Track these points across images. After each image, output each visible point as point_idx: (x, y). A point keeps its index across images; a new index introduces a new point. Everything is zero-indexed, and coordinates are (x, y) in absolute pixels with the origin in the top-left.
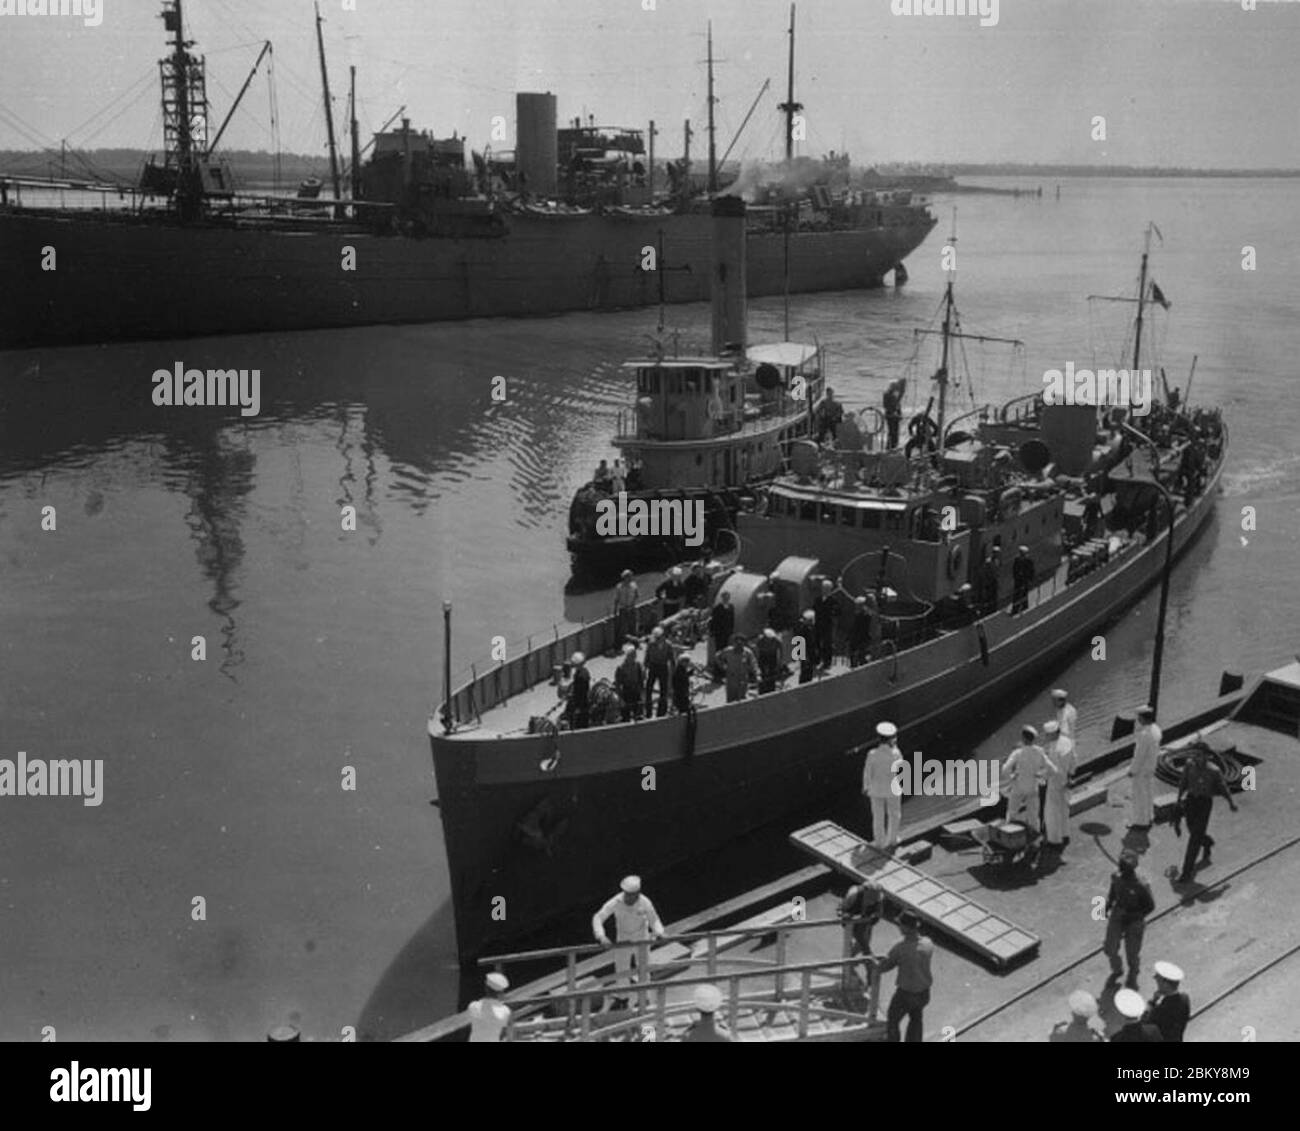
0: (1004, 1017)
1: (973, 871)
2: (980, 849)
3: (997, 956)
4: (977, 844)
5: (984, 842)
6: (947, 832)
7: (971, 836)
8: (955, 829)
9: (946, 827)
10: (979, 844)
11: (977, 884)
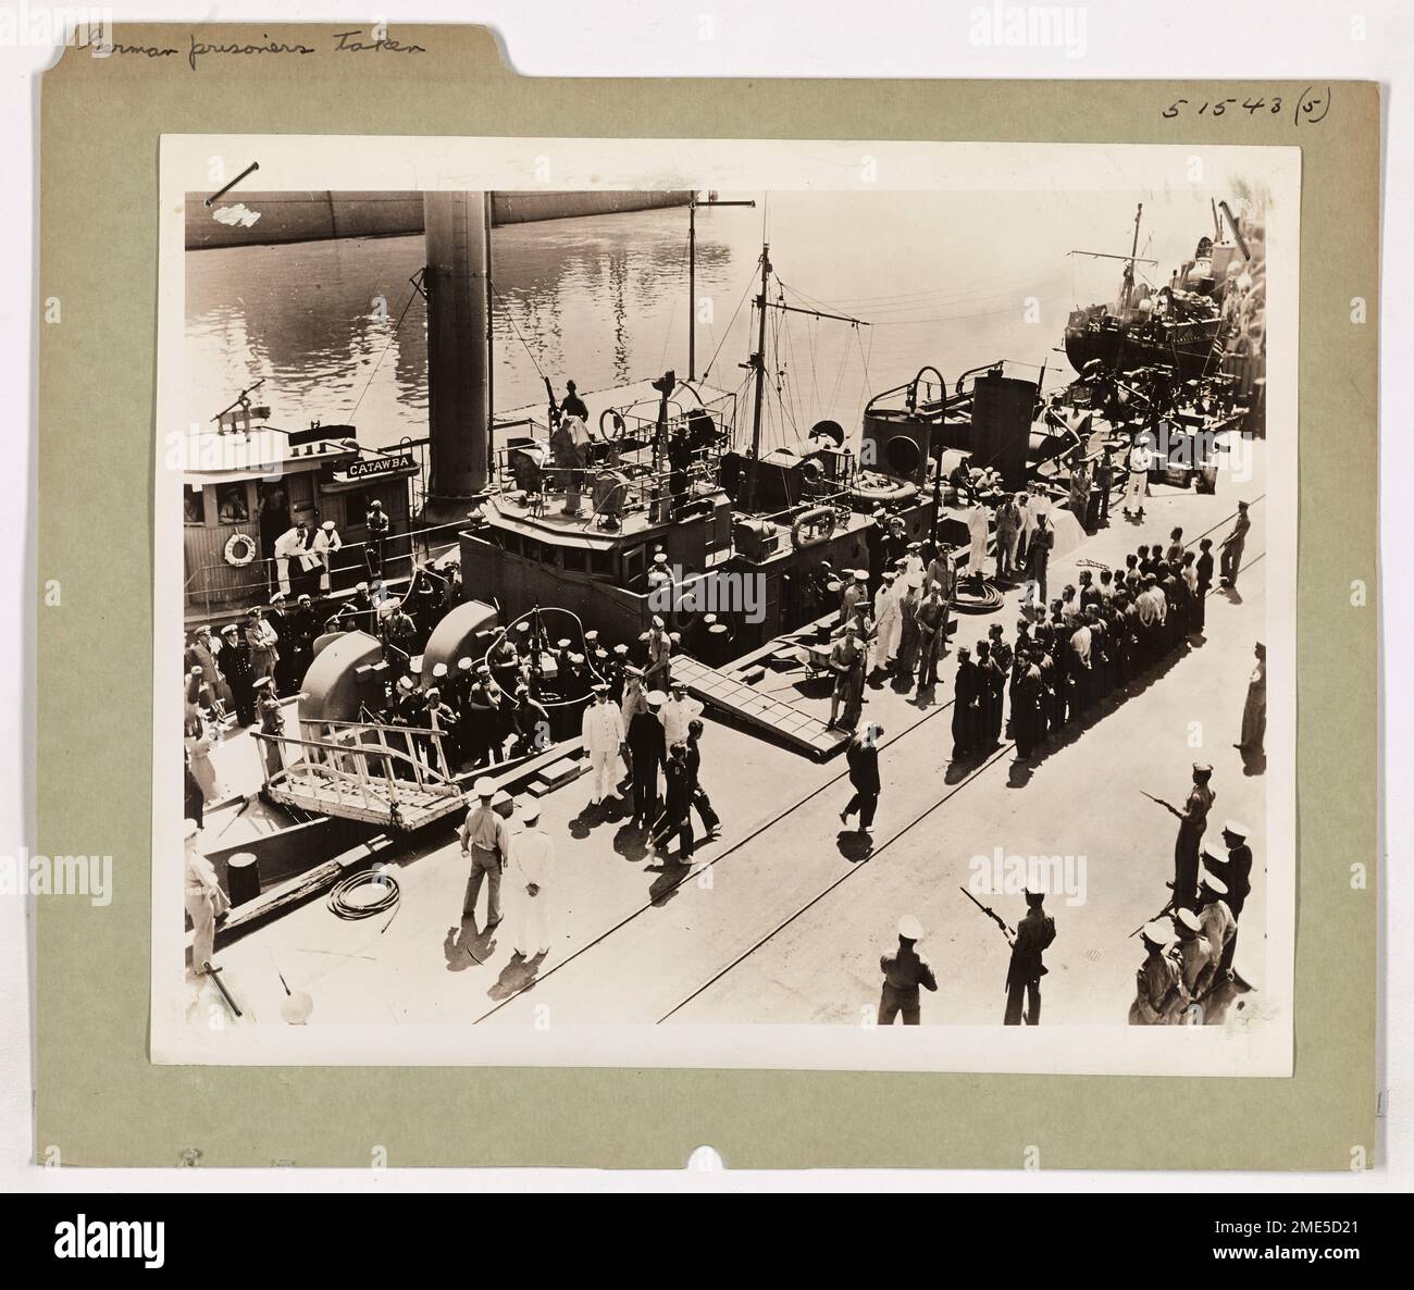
0: (826, 795)
1: (798, 686)
2: (803, 669)
3: (819, 750)
4: (799, 665)
5: (805, 663)
6: (776, 658)
7: (795, 659)
8: (782, 655)
9: (776, 654)
10: (802, 665)
11: (802, 696)
